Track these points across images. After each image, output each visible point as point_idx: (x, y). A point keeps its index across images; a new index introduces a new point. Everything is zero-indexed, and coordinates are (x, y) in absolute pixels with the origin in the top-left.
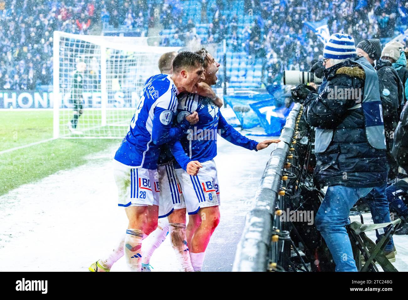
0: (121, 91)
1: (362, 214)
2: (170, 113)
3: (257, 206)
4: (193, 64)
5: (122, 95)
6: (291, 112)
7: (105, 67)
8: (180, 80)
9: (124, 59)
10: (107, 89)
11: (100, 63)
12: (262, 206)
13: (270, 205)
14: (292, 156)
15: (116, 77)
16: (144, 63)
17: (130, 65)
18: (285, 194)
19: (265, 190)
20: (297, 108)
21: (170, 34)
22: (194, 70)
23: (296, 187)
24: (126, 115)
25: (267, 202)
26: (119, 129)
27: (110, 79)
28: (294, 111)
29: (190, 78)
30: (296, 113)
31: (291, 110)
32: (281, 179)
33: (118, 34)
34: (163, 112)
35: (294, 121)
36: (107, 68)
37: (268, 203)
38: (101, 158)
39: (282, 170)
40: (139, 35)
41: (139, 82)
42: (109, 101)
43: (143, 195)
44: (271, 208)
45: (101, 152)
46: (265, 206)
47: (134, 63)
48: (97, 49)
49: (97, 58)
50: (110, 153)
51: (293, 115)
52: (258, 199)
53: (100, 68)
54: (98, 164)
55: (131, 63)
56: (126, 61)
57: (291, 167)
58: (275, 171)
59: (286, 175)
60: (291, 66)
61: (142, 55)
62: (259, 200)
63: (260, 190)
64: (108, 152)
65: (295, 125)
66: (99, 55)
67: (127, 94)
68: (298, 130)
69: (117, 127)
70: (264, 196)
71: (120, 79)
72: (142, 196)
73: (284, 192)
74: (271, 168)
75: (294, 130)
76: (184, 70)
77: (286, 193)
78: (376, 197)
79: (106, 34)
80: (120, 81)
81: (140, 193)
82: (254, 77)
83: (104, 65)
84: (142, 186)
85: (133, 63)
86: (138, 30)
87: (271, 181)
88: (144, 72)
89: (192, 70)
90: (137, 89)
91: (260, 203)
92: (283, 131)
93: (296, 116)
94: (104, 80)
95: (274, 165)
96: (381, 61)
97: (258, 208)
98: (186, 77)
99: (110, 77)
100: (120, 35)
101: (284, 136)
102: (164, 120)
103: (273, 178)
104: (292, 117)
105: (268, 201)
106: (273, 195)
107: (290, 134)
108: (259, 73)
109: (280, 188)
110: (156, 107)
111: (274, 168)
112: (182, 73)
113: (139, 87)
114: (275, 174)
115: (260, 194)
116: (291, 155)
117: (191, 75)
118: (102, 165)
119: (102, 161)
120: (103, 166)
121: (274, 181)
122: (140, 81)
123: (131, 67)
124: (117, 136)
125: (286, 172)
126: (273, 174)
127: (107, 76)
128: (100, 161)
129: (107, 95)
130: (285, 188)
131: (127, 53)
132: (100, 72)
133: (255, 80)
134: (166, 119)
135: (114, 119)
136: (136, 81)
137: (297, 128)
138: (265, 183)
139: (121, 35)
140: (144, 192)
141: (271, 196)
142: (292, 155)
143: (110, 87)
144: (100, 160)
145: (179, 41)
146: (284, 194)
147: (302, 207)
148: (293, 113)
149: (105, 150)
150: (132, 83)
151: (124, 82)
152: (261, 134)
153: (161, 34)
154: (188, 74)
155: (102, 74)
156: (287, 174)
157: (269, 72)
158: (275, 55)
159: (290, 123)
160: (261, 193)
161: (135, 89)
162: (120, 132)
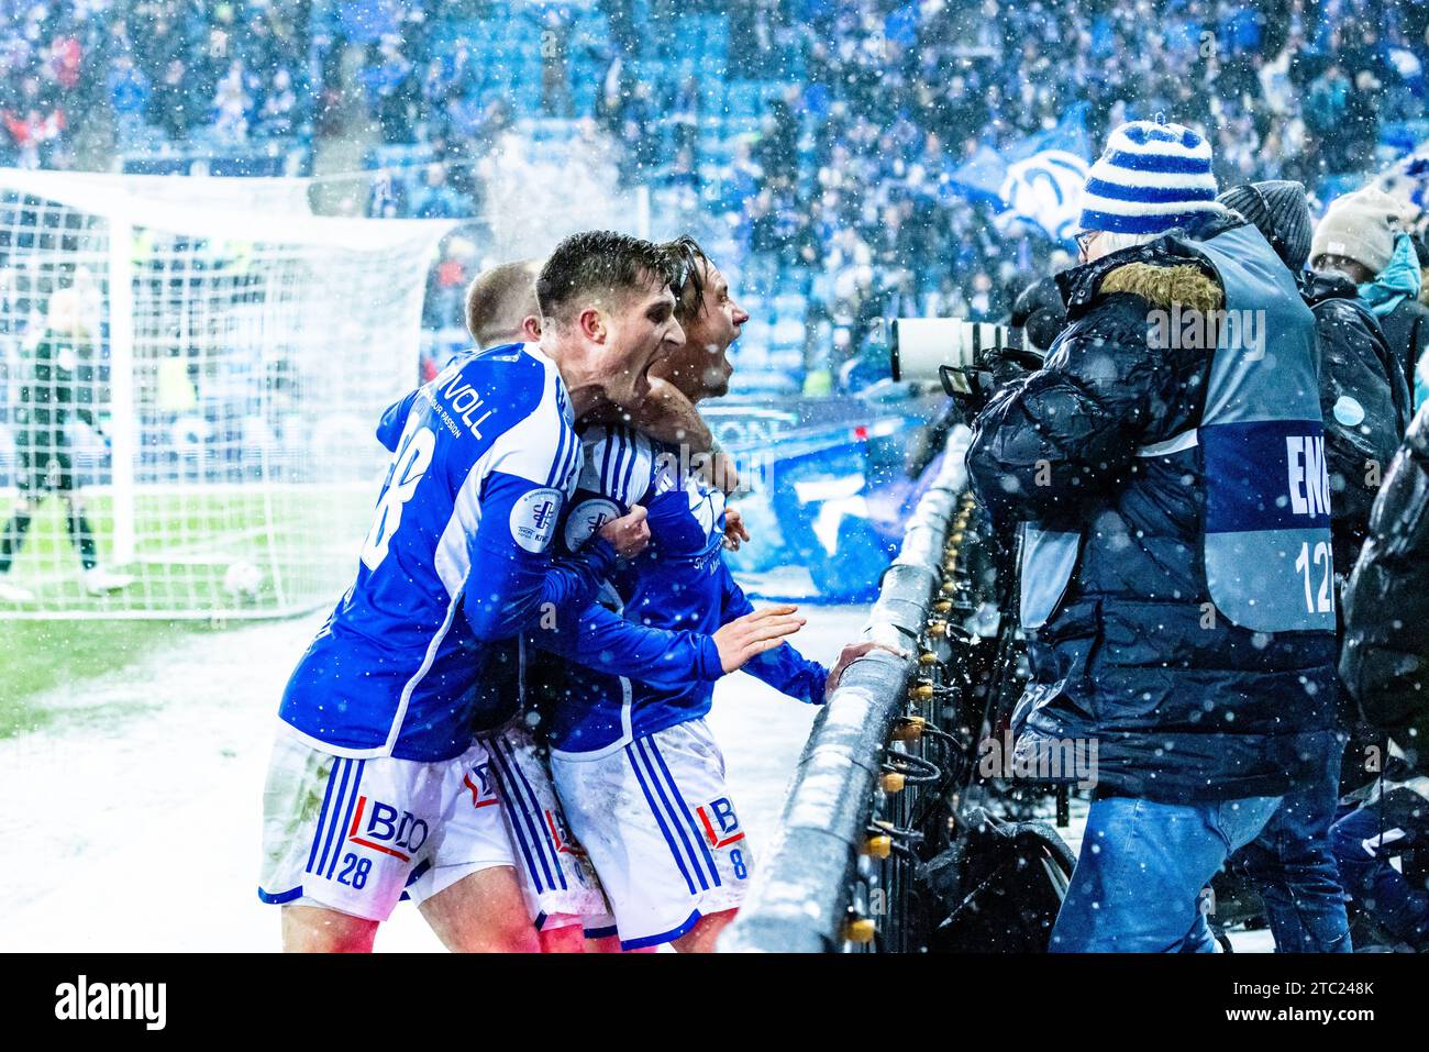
0: (194, 412)
1: (1229, 935)
2: (553, 500)
3: (764, 901)
4: (627, 279)
5: (203, 429)
6: (927, 496)
7: (129, 308)
8: (579, 354)
9: (208, 275)
10: (135, 402)
11: (105, 292)
12: (785, 901)
13: (821, 897)
14: (928, 690)
15: (175, 352)
16: (295, 289)
17: (234, 299)
18: (892, 848)
19: (802, 836)
20: (950, 481)
21: (407, 163)
22: (635, 304)
23: (951, 819)
24: (216, 514)
25: (806, 886)
26: (189, 578)
27: (149, 362)
28: (939, 495)
29: (619, 344)
30: (948, 502)
31: (927, 489)
32: (874, 788)
33: (185, 168)
34: (527, 495)
35: (940, 538)
36: (136, 314)
37: (812, 891)
38: (110, 704)
39: (880, 747)
40: (277, 167)
41: (274, 374)
42: (144, 455)
43: (355, 871)
44: (824, 909)
45: (109, 675)
46: (800, 903)
47: (252, 288)
48: (95, 232)
49: (93, 268)
50: (151, 679)
51: (934, 509)
52: (771, 872)
53: (108, 315)
54: (95, 726)
55: (241, 290)
56: (216, 283)
57: (923, 734)
58: (848, 750)
59: (900, 771)
60: (933, 300)
61: (285, 255)
62: (774, 878)
63: (781, 833)
64: (141, 675)
65: (944, 554)
66: (100, 257)
67: (221, 426)
68: (958, 576)
69: (177, 568)
70: (800, 859)
71: (194, 361)
72: (349, 877)
73: (885, 840)
74: (830, 740)
75: (936, 574)
76: (591, 307)
77: (895, 844)
78: (1288, 862)
79: (132, 168)
80: (193, 371)
81: (346, 861)
82: (772, 348)
83: (122, 297)
84: (362, 833)
85: (247, 290)
86: (273, 149)
87: (830, 794)
88: (297, 327)
89: (625, 304)
90: (264, 402)
91: (780, 889)
92: (890, 579)
93: (947, 515)
94: (122, 362)
95: (845, 726)
96: (1311, 277)
97: (768, 911)
98: (601, 341)
99: (149, 352)
100: (194, 168)
101: (893, 603)
102: (527, 532)
103: (836, 781)
104: (932, 519)
105: (811, 881)
106: (837, 851)
107: (919, 591)
108: (792, 331)
109: (869, 823)
110: (492, 473)
111: (847, 740)
112: (583, 321)
113: (273, 392)
114: (848, 763)
115: (778, 850)
116: (925, 684)
117: (625, 327)
118: (113, 734)
119: (113, 716)
120: (118, 737)
121: (845, 793)
122: (279, 369)
123: (241, 308)
124: (178, 607)
125: (897, 757)
126: (840, 766)
127: (134, 348)
128: (104, 717)
129: (137, 427)
130: (889, 826)
131: (227, 246)
132: (106, 330)
133: (779, 359)
134: (538, 526)
135: (164, 534)
136: (260, 373)
137: (952, 566)
138: (801, 802)
139: (199, 171)
140: (363, 861)
141: (827, 859)
142: (930, 681)
143: (149, 395)
144: (105, 711)
145: (449, 194)
146: (889, 852)
147: (973, 905)
148: (934, 502)
149: (129, 669)
150: (246, 375)
151: (212, 370)
152: (801, 592)
153: (371, 164)
154: (610, 326)
155: (114, 341)
156: (904, 766)
157: (835, 326)
158: (863, 252)
159: (920, 546)
160: (785, 845)
161: (259, 401)
162: (191, 591)
